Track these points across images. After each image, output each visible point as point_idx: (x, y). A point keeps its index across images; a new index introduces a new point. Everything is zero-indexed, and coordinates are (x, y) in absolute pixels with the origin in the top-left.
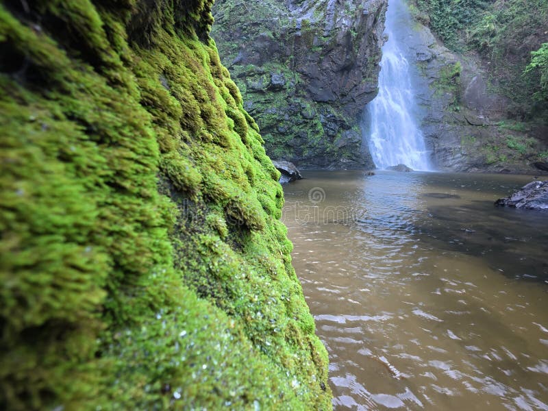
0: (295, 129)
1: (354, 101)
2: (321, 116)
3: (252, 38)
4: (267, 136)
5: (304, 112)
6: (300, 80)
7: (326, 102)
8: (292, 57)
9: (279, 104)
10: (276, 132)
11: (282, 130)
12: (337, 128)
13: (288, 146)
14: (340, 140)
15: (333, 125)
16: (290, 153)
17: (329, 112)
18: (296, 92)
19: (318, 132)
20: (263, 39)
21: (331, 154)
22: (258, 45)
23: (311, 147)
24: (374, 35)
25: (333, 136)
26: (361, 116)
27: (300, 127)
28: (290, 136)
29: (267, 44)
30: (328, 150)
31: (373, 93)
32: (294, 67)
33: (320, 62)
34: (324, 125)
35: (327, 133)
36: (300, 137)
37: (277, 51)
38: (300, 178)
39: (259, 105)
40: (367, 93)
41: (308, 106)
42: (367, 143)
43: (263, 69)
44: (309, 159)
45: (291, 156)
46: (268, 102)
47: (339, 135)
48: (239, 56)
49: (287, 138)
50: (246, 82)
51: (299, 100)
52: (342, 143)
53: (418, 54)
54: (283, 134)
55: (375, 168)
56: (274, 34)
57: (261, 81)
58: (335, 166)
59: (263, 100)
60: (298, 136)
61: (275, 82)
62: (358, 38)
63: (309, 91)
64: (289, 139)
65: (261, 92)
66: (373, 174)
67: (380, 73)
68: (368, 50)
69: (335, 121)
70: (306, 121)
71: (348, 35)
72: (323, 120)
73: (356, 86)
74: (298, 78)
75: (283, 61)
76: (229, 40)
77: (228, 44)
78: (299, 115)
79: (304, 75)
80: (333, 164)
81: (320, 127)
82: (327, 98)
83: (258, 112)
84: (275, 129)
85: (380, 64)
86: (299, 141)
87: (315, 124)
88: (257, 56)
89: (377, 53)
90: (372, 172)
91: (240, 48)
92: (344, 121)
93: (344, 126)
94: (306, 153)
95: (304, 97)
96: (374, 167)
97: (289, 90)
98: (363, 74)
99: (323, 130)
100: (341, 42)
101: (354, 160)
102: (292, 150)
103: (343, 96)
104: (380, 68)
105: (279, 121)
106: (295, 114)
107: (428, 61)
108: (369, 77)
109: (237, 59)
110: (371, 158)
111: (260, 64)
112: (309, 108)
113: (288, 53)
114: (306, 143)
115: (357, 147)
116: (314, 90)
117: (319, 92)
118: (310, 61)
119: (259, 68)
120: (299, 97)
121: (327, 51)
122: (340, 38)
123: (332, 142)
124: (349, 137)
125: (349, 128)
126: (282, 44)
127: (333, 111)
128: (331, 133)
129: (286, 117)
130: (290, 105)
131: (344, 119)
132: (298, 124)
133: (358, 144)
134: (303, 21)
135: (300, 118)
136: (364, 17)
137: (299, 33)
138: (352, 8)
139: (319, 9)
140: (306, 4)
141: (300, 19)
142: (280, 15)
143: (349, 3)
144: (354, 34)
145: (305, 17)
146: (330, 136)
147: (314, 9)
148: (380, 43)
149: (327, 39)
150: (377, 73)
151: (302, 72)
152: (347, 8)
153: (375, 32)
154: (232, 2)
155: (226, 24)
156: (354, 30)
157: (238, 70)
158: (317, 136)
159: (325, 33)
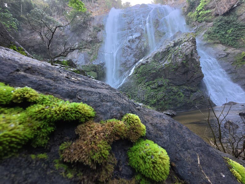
0: (171, 97)
1: (194, 81)
2: (181, 90)
3: (149, 74)
4: (161, 102)
5: (173, 91)
6: (169, 81)
7: (182, 85)
8: (164, 75)
9: (163, 90)
11: (166, 99)
12: (190, 93)
13: (170, 104)
15: (187, 92)
16: (172, 106)
17: (184, 88)
18: (168, 85)
19: (181, 96)
20: (153, 73)
21: (190, 103)
22: (151, 75)
23: (180, 103)
25: (189, 97)
27: (173, 96)
29: (154, 74)
30: (188, 102)
31: (202, 76)
32: (165, 77)
33: (174, 73)
34: (183, 93)
35: (185, 96)
37: (158, 75)
39: (156, 92)
40: (198, 77)
41: (174, 88)
42: (208, 96)
43: (155, 81)
44: (180, 107)
45: (172, 107)
46: (159, 91)
47: (192, 95)
48: (146, 80)
50: (150, 87)
51: (170, 87)
52: (194, 98)
53: (219, 55)
56: (156, 71)
57: (155, 85)
58: (194, 108)
59: (157, 91)
60: (173, 100)
61: (160, 84)
62: (187, 62)
63: (173, 83)
64: (170, 101)
65: (156, 88)
68: (193, 64)
69: (188, 91)
70: (175, 94)
71: (182, 63)
72: (182, 91)
73: (192, 76)
74: (168, 80)
75: (161, 77)
77: (142, 78)
79: (170, 79)
80: (192, 108)
81: (181, 94)
82: (181, 84)
85: (200, 66)
86: (174, 101)
87: (179, 94)
88: (152, 78)
89: (199, 63)
91: (146, 78)
92: (192, 90)
93: (192, 91)
94: (179, 105)
95: (172, 86)
96: (215, 105)
97: (165, 85)
98: (194, 72)
99: (183, 95)
100: (180, 66)
101: (203, 104)
102: (172, 105)
103: (188, 81)
106: (170, 92)
107: (226, 56)
108: (197, 71)
111: (153, 80)
112: (175, 89)
113: (162, 74)
114: (177, 101)
116: (175, 82)
117: (177, 82)
118: (170, 74)
119: (153, 82)
120: (169, 86)
121: (176, 70)
122: (179, 64)
123: (189, 99)
124: (197, 95)
125: (195, 92)
126: (159, 73)
127: (186, 87)
128: (187, 95)
130: (167, 90)
131: (192, 89)
133: (202, 97)
134: (165, 64)
135: (172, 93)
136: (186, 56)
137: (164, 68)
138: (181, 55)
139: (169, 59)
140: (164, 59)
141: (164, 64)
142: (157, 66)
143: (179, 54)
144: (185, 62)
145: (165, 63)
146: (187, 97)
147: (167, 60)
148: (197, 60)
149: (174, 67)
150: (201, 70)
151: (169, 78)
152: (179, 56)
153: (193, 58)
154: (141, 67)
155: (141, 73)
156: (184, 61)
157: (147, 84)
158: (181, 98)
159: (174, 65)
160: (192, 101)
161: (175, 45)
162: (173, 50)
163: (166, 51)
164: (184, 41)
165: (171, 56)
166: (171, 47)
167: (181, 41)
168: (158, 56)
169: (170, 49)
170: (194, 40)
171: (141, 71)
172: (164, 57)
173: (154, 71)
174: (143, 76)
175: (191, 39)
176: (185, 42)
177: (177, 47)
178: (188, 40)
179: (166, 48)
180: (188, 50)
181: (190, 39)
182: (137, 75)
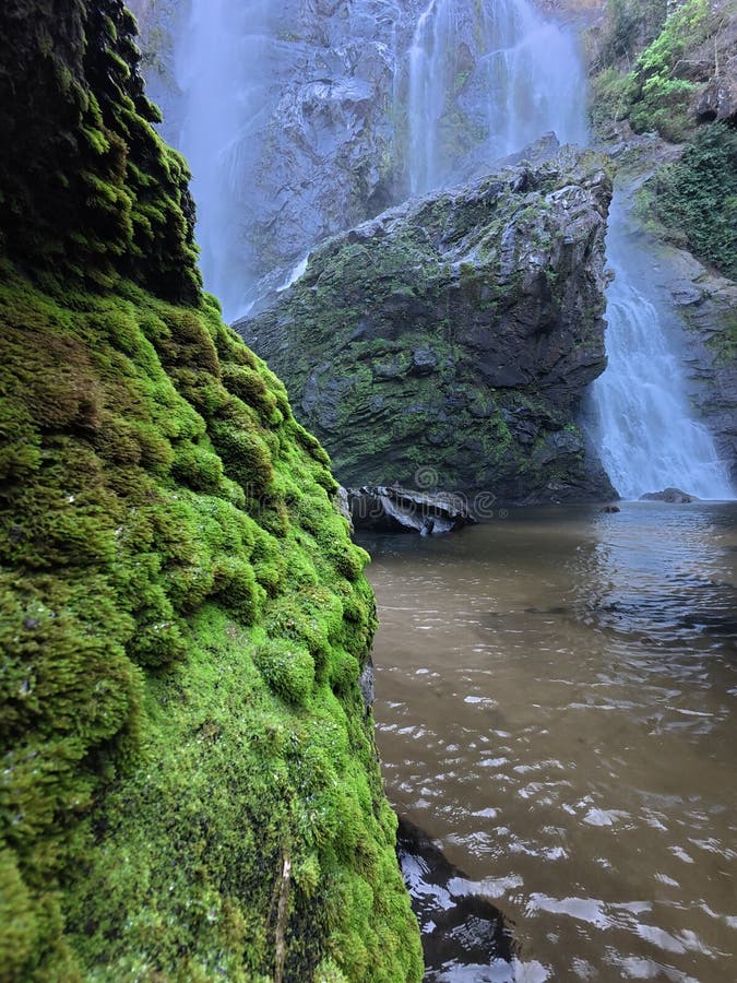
0: (459, 436)
1: (563, 381)
2: (505, 411)
3: (381, 300)
4: (409, 450)
5: (472, 407)
6: (463, 356)
7: (512, 388)
8: (447, 321)
9: (428, 397)
10: (425, 442)
11: (436, 440)
12: (536, 429)
13: (447, 466)
14: (544, 450)
15: (528, 426)
16: (452, 477)
17: (519, 405)
18: (458, 374)
19: (500, 439)
20: (398, 298)
21: (529, 475)
22: (390, 308)
23: (489, 466)
24: (588, 273)
25: (530, 445)
26: (578, 406)
27: (469, 431)
28: (451, 449)
29: (404, 305)
30: (522, 468)
31: (598, 366)
32: (451, 336)
33: (496, 324)
34: (512, 426)
35: (517, 439)
36: (469, 450)
37: (421, 315)
38: (471, 522)
39: (394, 401)
40: (585, 367)
41: (480, 395)
42: (596, 453)
43: (400, 343)
44: (487, 486)
45: (453, 482)
46: (410, 394)
47: (543, 442)
48: (360, 328)
49: (445, 453)
50: (371, 366)
51: (462, 388)
52: (548, 456)
53: (674, 295)
54: (438, 446)
55: (619, 499)
56: (415, 290)
57: (396, 362)
58: (539, 497)
59: (400, 392)
60: (464, 448)
61: (420, 363)
62: (560, 280)
63: (479, 372)
64: (449, 453)
65: (397, 380)
66: (615, 510)
67: (607, 332)
68: (580, 299)
69: (531, 418)
70: (478, 421)
71: (542, 278)
72: (508, 418)
73: (563, 356)
74: (459, 353)
75: (432, 330)
76: (342, 307)
77: (341, 312)
78: (464, 411)
79: (470, 347)
80: (533, 494)
81: (503, 429)
82: (512, 381)
83: (393, 412)
84: (423, 438)
85: (604, 317)
86: (466, 456)
87: (495, 426)
88: (388, 325)
89: (598, 300)
90: (613, 505)
91: (361, 316)
92: (548, 418)
93: (548, 425)
94: (481, 477)
95: (472, 382)
96: (615, 496)
97: (444, 373)
98: (575, 336)
99: (509, 436)
100: (530, 290)
101: (574, 485)
102: (456, 473)
103: (542, 374)
104: (605, 324)
105: (429, 425)
106: (457, 411)
107: (696, 304)
108: (587, 339)
109: (356, 332)
110: (608, 480)
111: (394, 336)
112: (482, 399)
113: (440, 315)
114: (479, 458)
115: (577, 460)
116: (488, 370)
117: (497, 372)
118: (478, 324)
119: (392, 344)
120: (461, 382)
121: (507, 306)
122: (527, 283)
123: (528, 454)
124: (560, 444)
125: (558, 428)
126: (429, 303)
127: (527, 402)
128: (525, 438)
129: (442, 417)
130: (448, 397)
131: (549, 414)
132: (463, 428)
133: (579, 456)
134: (462, 266)
135: (466, 417)
136: (567, 248)
137: (457, 284)
138: (545, 237)
139: (488, 246)
140: (465, 241)
141: (458, 264)
142: (424, 262)
143: (538, 231)
144: (551, 276)
145: (465, 260)
146: (524, 444)
147: (479, 246)
148: (600, 285)
149: (504, 288)
150: (602, 333)
151: (466, 343)
152: (536, 238)
153: (589, 269)
154: (347, 252)
155: (338, 284)
156: (551, 269)
157: (358, 348)
158: (500, 446)
159: (501, 280)
160: (537, 466)
161: (527, 184)
162: (515, 199)
163: (480, 201)
164: (565, 181)
165: (500, 229)
166: (507, 188)
167: (555, 176)
168: (436, 218)
169: (500, 194)
170: (605, 189)
171: (339, 273)
172: (465, 233)
173: (406, 290)
174: (347, 302)
175: (598, 179)
176: (569, 184)
177: (533, 196)
178: (583, 180)
179: (484, 188)
180: (580, 221)
181: (591, 176)
182: (315, 291)
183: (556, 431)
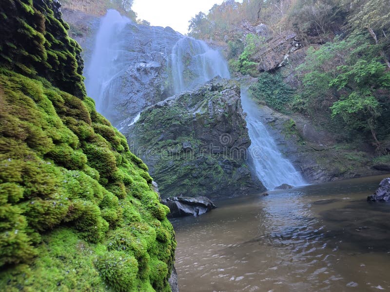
0: (204, 173)
2: (219, 162)
3: (168, 126)
4: (185, 181)
5: (207, 161)
6: (201, 143)
8: (193, 132)
10: (191, 177)
11: (195, 175)
12: (232, 167)
13: (201, 185)
14: (236, 175)
15: (228, 166)
16: (203, 190)
17: (224, 159)
19: (219, 172)
20: (175, 125)
21: (233, 185)
22: (172, 129)
23: (217, 183)
24: (238, 114)
25: (231, 173)
27: (207, 171)
28: (201, 178)
29: (177, 128)
30: (230, 183)
31: (248, 143)
32: (196, 137)
33: (211, 132)
34: (223, 167)
35: (226, 172)
36: (208, 178)
37: (184, 130)
38: (214, 208)
39: (177, 162)
40: (244, 144)
41: (209, 157)
42: (255, 174)
43: (177, 141)
44: (217, 192)
45: (204, 192)
47: (234, 172)
48: (161, 136)
49: (199, 180)
52: (238, 177)
53: (267, 119)
54: (196, 178)
55: (267, 190)
56: (181, 122)
58: (237, 193)
60: (206, 177)
62: (230, 116)
64: (201, 180)
66: (267, 195)
67: (248, 132)
68: (237, 122)
69: (229, 163)
70: (210, 166)
71: (223, 116)
72: (221, 164)
73: (236, 141)
74: (199, 142)
75: (188, 135)
76: (154, 130)
77: (153, 131)
78: (204, 163)
79: (203, 140)
80: (236, 192)
81: (220, 169)
83: (177, 166)
84: (190, 175)
85: (247, 127)
86: (208, 180)
87: (217, 167)
88: (172, 135)
89: (243, 122)
90: (265, 193)
91: (162, 132)
92: (235, 163)
93: (235, 165)
94: (215, 188)
96: (265, 189)
98: (238, 134)
99: (222, 171)
100: (220, 120)
101: (250, 187)
102: (205, 188)
104: (247, 129)
105: (192, 170)
106: (202, 163)
107: (274, 121)
108: (242, 134)
109: (160, 138)
110: (262, 184)
111: (175, 138)
112: (211, 158)
113: (191, 130)
114: (213, 181)
115: (248, 177)
118: (204, 132)
119: (174, 141)
121: (214, 126)
122: (219, 118)
123: (231, 177)
124: (242, 172)
125: (240, 166)
126: (186, 126)
128: (228, 171)
129: (196, 166)
131: (235, 161)
132: (205, 170)
133: (249, 176)
134: (196, 114)
135: (206, 166)
136: (230, 106)
137: (195, 120)
138: (222, 104)
139: (204, 107)
140: (196, 106)
141: (195, 113)
142: (183, 113)
143: (220, 102)
144: (227, 115)
145: (197, 112)
146: (228, 173)
147: (201, 108)
148: (243, 117)
149: (211, 120)
150: (247, 132)
151: (201, 139)
152: (219, 104)
153: (238, 112)
154: (155, 111)
155: (152, 122)
156: (226, 113)
157: (161, 144)
158: (220, 175)
159: (210, 118)
160: (235, 181)
161: (214, 89)
162: (211, 93)
163: (199, 94)
164: (225, 88)
165: (207, 102)
166: (207, 90)
167: (222, 86)
168: (185, 100)
169: (205, 92)
170: (238, 90)
171: (152, 118)
172: (196, 104)
173: (178, 122)
174: (156, 128)
175: (235, 87)
176: (227, 89)
177: (216, 92)
178: (231, 87)
179: (200, 90)
180: (232, 99)
181: (233, 86)
182: (143, 125)
183: (238, 167)
